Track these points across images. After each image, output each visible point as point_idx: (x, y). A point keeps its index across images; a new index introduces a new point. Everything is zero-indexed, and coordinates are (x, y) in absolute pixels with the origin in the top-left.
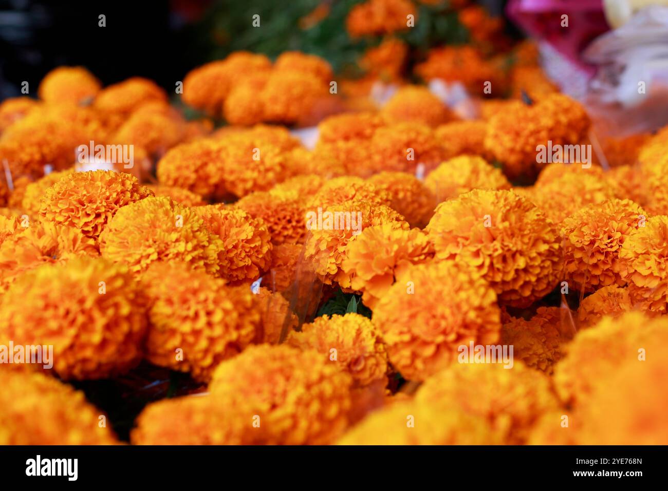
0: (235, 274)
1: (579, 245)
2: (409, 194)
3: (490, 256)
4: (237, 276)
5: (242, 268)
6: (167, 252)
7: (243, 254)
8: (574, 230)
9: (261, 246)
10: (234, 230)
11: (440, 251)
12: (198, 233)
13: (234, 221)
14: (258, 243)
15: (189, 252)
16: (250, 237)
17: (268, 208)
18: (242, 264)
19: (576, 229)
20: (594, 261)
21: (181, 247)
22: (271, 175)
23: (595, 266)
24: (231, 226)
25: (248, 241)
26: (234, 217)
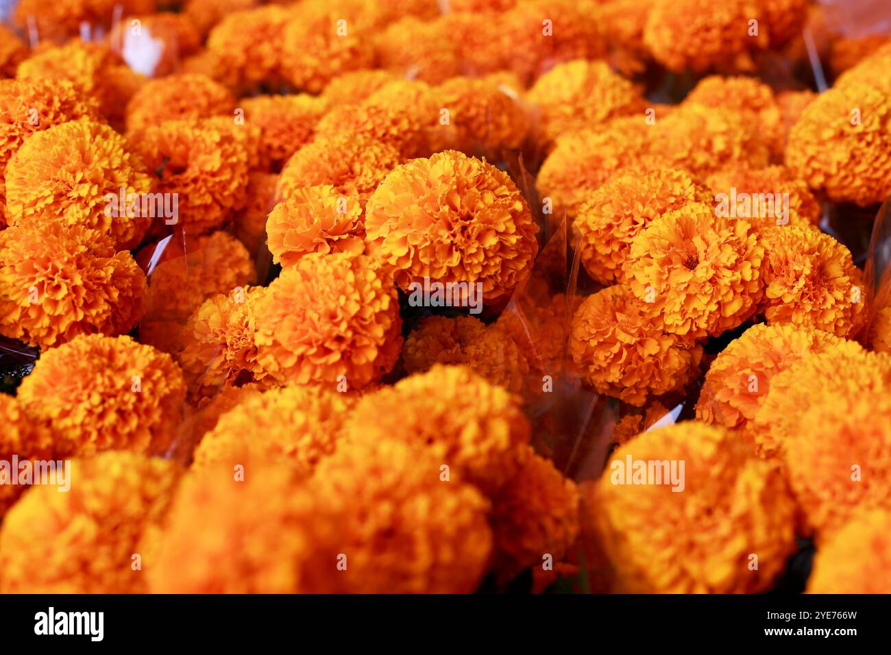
0: (190, 213)
1: (594, 228)
2: (483, 111)
3: (415, 247)
4: (192, 216)
5: (199, 207)
6: (69, 195)
7: (203, 190)
8: (594, 207)
9: (230, 182)
10: (202, 157)
11: (370, 230)
12: (117, 172)
13: (202, 146)
14: (226, 176)
15: (93, 197)
16: (215, 169)
17: (283, 119)
18: (198, 202)
19: (596, 207)
20: (608, 251)
21: (84, 191)
22: (335, 64)
23: (609, 256)
24: (198, 151)
25: (213, 174)
26: (204, 141)
